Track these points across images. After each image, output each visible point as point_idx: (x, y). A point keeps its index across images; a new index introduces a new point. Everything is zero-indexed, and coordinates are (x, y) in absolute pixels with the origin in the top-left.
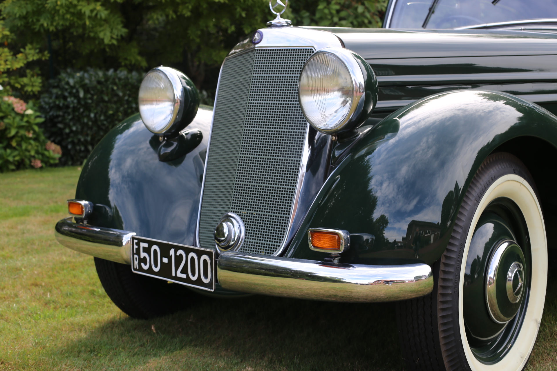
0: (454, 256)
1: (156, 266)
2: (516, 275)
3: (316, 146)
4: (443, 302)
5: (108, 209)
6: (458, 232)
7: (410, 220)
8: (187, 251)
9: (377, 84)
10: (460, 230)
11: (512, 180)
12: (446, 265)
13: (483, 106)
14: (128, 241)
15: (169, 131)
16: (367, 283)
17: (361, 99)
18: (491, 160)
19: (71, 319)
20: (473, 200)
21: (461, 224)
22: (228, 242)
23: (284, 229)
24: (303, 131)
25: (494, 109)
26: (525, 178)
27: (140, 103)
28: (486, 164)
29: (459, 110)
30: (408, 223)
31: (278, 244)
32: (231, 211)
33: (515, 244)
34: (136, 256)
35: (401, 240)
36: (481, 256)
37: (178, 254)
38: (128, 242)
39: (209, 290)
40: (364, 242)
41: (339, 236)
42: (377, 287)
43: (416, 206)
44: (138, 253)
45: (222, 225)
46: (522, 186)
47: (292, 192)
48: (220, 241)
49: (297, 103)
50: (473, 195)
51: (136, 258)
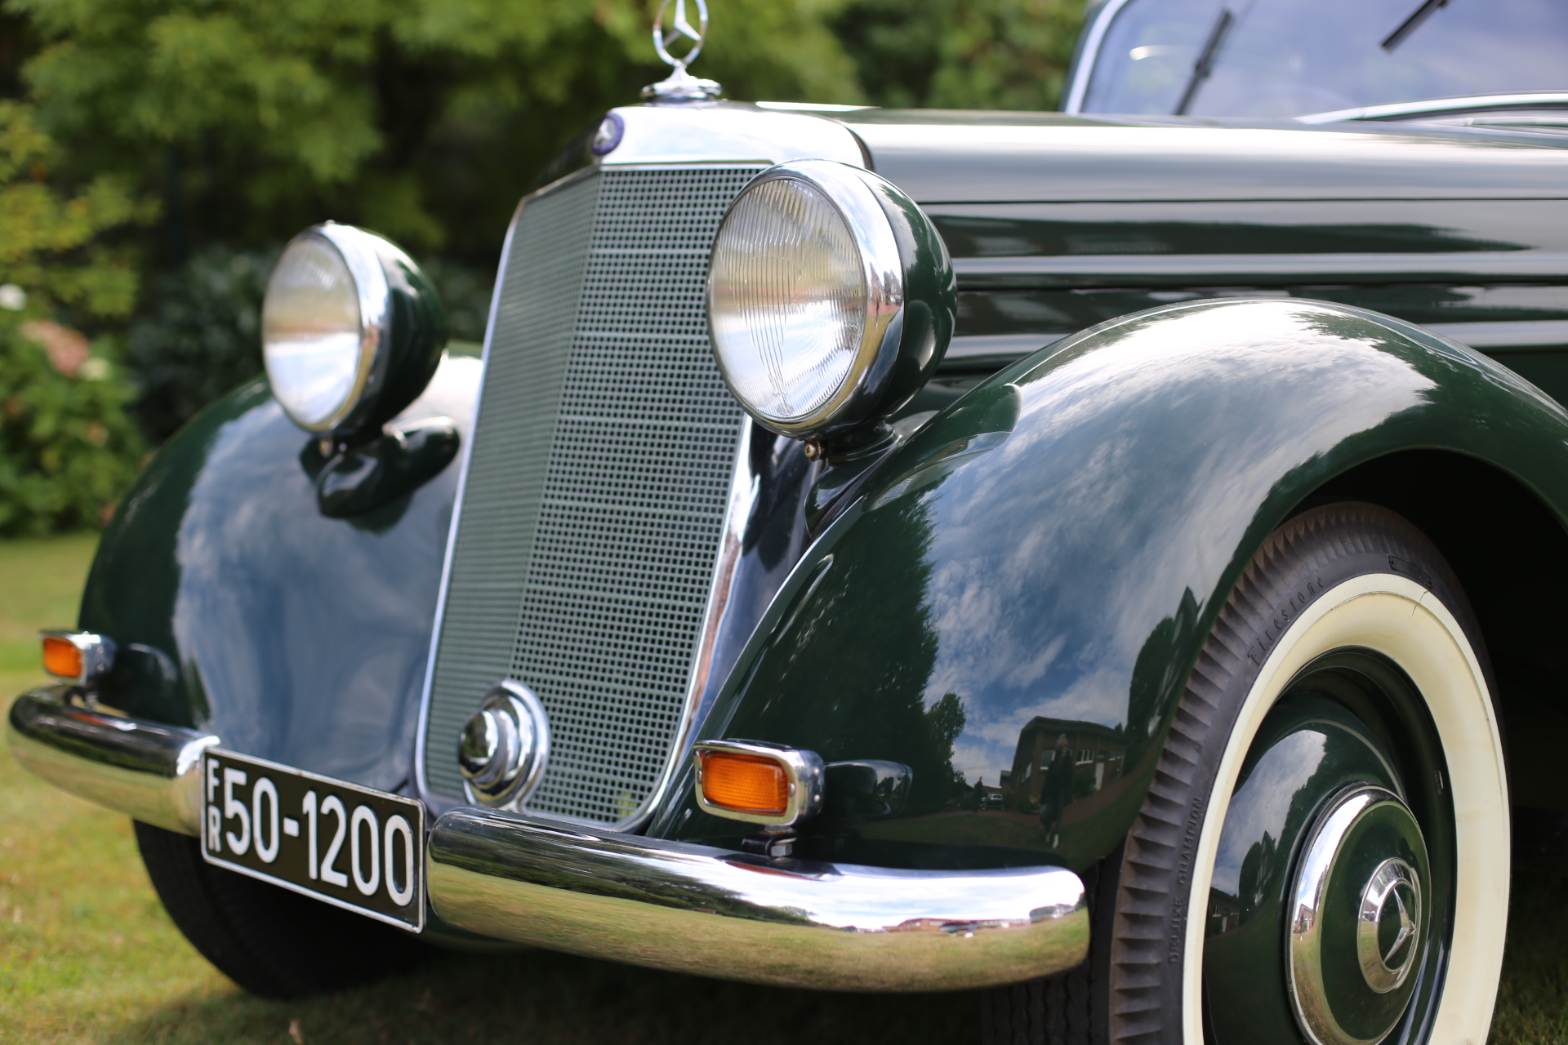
0: (1168, 840)
1: (267, 844)
2: (1390, 900)
3: (775, 474)
4: (1131, 994)
5: (164, 661)
6: (1185, 762)
7: (1027, 714)
8: (351, 800)
9: (954, 282)
10: (1191, 757)
11: (1382, 593)
12: (1141, 870)
13: (1300, 353)
14: (196, 762)
15: (348, 422)
16: (879, 927)
17: (891, 325)
18: (1312, 528)
19: (61, 993)
20: (1241, 658)
21: (1196, 735)
22: (497, 773)
23: (667, 736)
24: (731, 427)
25: (1337, 366)
26: (1430, 588)
27: (267, 335)
28: (1291, 539)
29: (1223, 361)
30: (1022, 726)
31: (647, 783)
32: (512, 676)
33: (1393, 799)
34: (214, 811)
35: (996, 785)
36: (1276, 834)
37: (325, 810)
38: (194, 765)
39: (408, 927)
40: (877, 788)
41: (783, 771)
42: (908, 940)
43: (1052, 668)
44: (219, 802)
45: (481, 720)
46: (1418, 610)
47: (694, 619)
48: (474, 769)
49: (705, 337)
50: (1243, 642)
51: (214, 818)
